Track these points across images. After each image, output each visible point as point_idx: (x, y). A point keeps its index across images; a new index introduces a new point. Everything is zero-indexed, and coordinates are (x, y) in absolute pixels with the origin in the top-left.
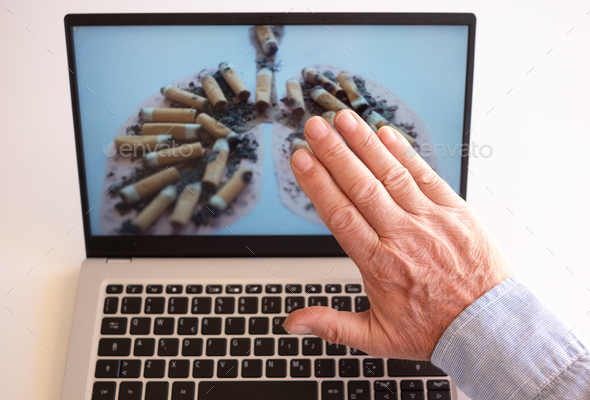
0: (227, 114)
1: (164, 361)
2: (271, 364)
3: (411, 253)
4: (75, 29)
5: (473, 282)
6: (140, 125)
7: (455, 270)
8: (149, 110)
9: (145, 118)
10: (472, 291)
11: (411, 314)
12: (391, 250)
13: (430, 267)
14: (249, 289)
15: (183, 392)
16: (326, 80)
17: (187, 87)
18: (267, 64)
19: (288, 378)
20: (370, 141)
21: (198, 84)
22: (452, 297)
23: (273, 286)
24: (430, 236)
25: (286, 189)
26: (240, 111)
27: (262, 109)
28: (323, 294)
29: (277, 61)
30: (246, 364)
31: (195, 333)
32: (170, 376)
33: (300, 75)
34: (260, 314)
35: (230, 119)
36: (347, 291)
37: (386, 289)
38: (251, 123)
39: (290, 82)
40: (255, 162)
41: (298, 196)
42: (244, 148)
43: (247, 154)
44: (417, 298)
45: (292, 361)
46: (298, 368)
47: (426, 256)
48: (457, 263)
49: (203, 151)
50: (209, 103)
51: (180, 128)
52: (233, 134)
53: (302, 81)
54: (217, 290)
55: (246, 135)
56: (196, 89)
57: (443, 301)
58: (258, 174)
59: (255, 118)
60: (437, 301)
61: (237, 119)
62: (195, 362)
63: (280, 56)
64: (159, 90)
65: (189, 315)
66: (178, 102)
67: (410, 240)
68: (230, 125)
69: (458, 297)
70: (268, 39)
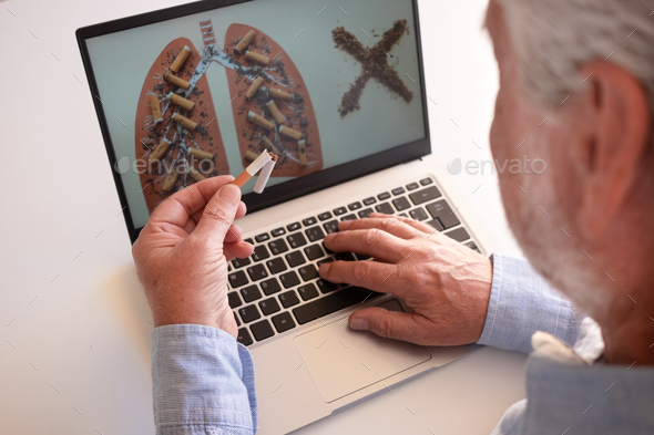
1: (254, 306)
14: (290, 228)
15: (284, 322)
23: (308, 219)
28: (349, 212)
30: (321, 283)
31: (267, 276)
32: (266, 315)
34: (310, 244)
36: (366, 205)
54: (265, 237)
62: (279, 296)
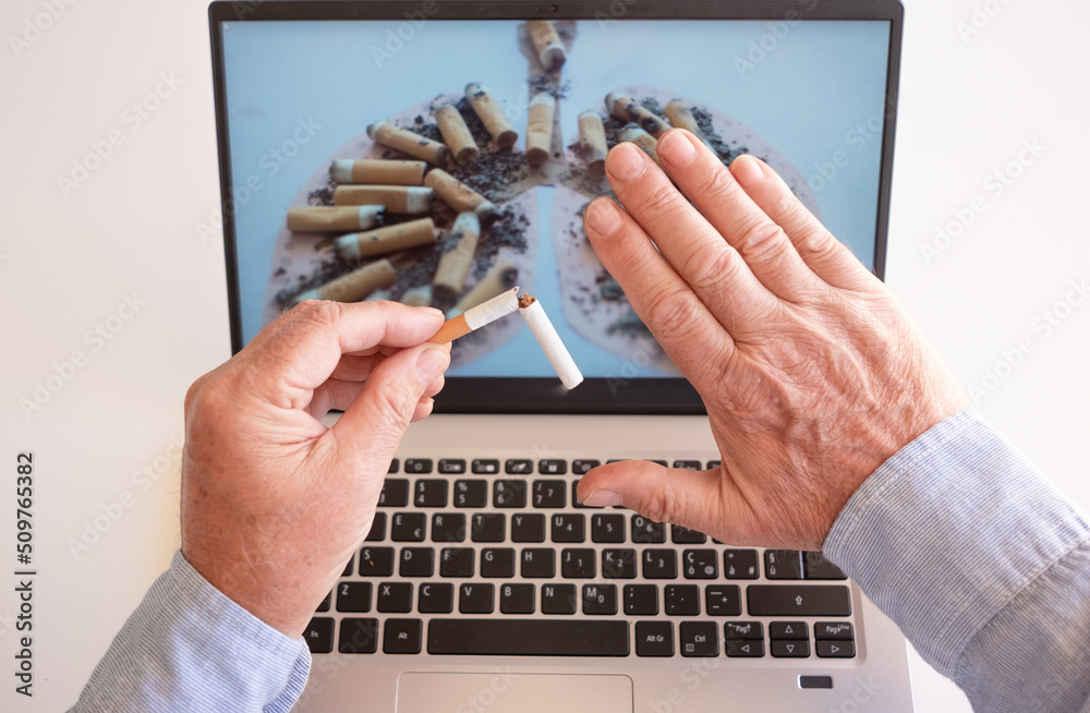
0: (477, 170)
1: (369, 585)
2: (550, 592)
3: (790, 368)
4: (226, 26)
5: (895, 417)
6: (330, 189)
7: (865, 396)
8: (347, 164)
9: (340, 176)
10: (893, 433)
11: (790, 472)
12: (754, 363)
13: (822, 392)
14: (510, 467)
15: (403, 636)
16: (646, 113)
17: (412, 124)
18: (547, 86)
19: (579, 615)
20: (718, 181)
21: (430, 120)
22: (859, 442)
23: (551, 462)
24: (821, 340)
25: (574, 299)
26: (499, 165)
27: (536, 162)
29: (563, 82)
30: (508, 592)
31: (421, 539)
32: (380, 610)
33: (603, 105)
34: (529, 509)
35: (483, 178)
37: (748, 429)
38: (517, 187)
39: (583, 117)
40: (522, 252)
41: (594, 310)
42: (505, 229)
43: (510, 238)
44: (801, 445)
45: (585, 588)
46: (595, 600)
47: (816, 373)
48: (867, 385)
49: (436, 232)
50: (447, 151)
51: (398, 193)
52: (487, 205)
53: (606, 115)
54: (457, 468)
55: (510, 207)
56: (425, 128)
57: (845, 448)
58: (528, 273)
59: (524, 177)
60: (834, 448)
61: (493, 179)
62: (422, 586)
63: (568, 73)
64: (364, 130)
65: (411, 508)
66: (396, 150)
67: (788, 346)
68: (483, 188)
69: (871, 442)
70: (549, 43)
